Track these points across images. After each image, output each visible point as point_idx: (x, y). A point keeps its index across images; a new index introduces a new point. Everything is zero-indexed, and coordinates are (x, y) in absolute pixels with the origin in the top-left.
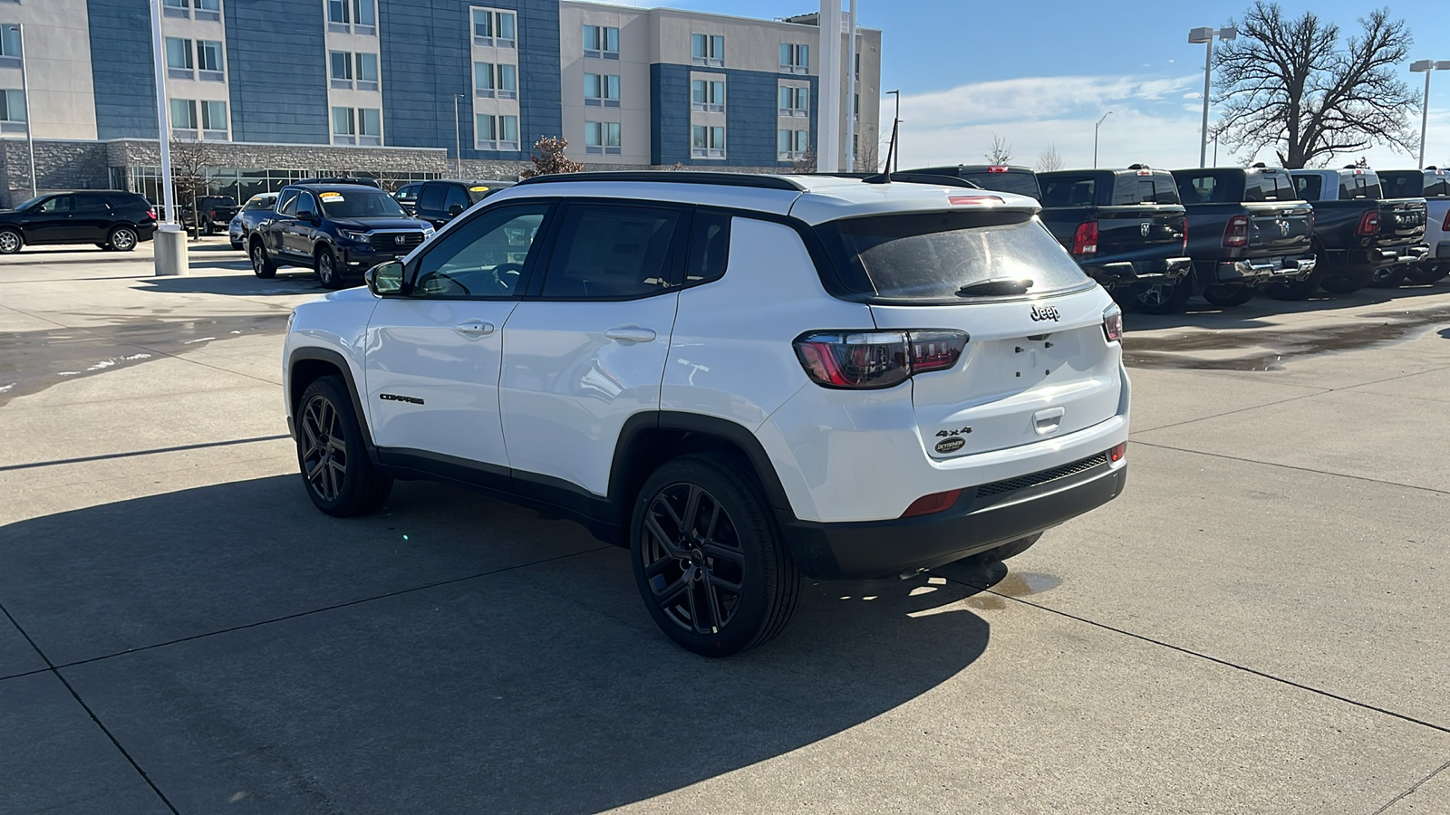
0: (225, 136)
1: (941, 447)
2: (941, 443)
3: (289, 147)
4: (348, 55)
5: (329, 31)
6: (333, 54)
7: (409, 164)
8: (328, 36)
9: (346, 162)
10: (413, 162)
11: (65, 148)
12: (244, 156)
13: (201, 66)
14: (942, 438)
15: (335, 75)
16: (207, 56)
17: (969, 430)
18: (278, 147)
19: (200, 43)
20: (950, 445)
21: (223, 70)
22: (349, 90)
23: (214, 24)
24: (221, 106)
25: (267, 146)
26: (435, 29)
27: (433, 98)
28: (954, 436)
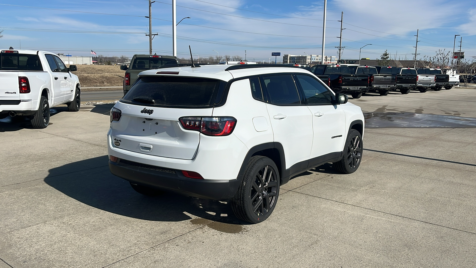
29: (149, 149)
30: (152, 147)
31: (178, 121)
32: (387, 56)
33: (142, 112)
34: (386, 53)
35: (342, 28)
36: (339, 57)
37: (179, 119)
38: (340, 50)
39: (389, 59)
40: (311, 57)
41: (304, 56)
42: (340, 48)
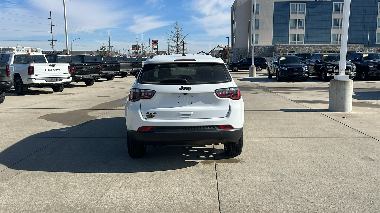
0: (302, 43)
1: (147, 116)
2: (147, 115)
3: (317, 45)
4: (339, 19)
5: (334, 13)
6: (334, 20)
7: (352, 48)
8: (333, 15)
9: (333, 49)
10: (353, 48)
11: (264, 47)
12: (305, 48)
13: (299, 26)
14: (147, 114)
15: (334, 25)
16: (300, 23)
17: (155, 113)
18: (314, 45)
19: (299, 20)
20: (150, 116)
21: (304, 26)
22: (338, 29)
23: (303, 15)
24: (302, 35)
25: (311, 45)
26: (366, 10)
27: (363, 29)
28: (151, 114)
29: (190, 115)
30: (192, 113)
31: (214, 93)
32: (105, 48)
33: (180, 89)
34: (104, 45)
35: (52, 24)
36: (53, 48)
37: (215, 91)
38: (53, 43)
39: (106, 51)
40: (17, 49)
41: (9, 47)
42: (52, 41)
